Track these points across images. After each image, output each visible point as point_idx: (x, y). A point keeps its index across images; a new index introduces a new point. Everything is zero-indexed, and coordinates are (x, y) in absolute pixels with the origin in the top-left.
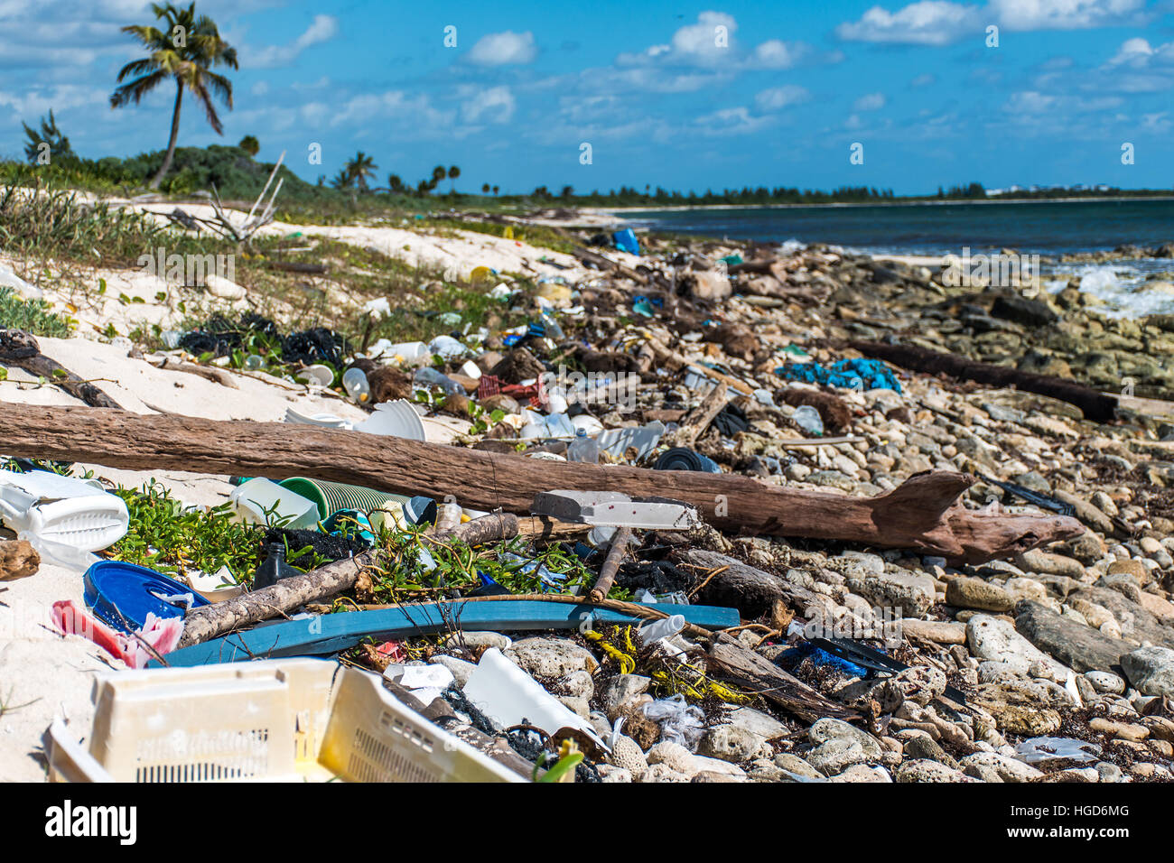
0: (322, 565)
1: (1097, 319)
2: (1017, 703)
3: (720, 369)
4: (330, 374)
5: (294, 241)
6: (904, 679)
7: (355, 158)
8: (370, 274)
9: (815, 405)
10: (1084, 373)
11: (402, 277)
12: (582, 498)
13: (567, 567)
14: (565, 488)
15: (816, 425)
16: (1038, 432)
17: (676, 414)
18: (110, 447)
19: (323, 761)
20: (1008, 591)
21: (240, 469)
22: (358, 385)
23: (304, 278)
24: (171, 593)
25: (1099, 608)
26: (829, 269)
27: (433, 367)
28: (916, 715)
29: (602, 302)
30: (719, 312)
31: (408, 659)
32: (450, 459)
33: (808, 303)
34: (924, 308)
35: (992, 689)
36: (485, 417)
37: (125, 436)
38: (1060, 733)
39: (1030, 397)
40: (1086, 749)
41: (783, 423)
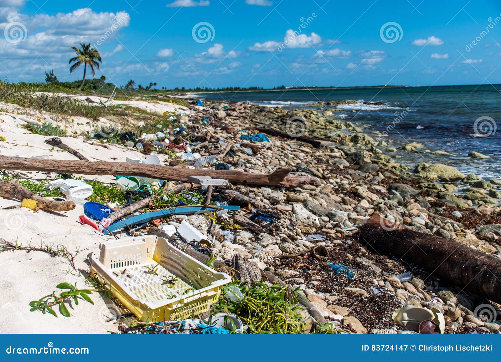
0: (140, 200)
1: (314, 121)
2: (306, 226)
3: (226, 138)
4: (133, 143)
5: (118, 106)
6: (280, 222)
7: (130, 81)
8: (139, 115)
9: (250, 147)
10: (312, 135)
11: (147, 116)
12: (200, 178)
13: (199, 197)
14: (195, 175)
15: (251, 153)
16: (302, 151)
17: (218, 151)
18: (85, 170)
19: (154, 259)
20: (300, 196)
21: (117, 174)
22: (140, 147)
23: (123, 117)
24: (105, 209)
25: (322, 199)
26: (249, 108)
27: (157, 140)
28: (283, 231)
29: (195, 121)
30: (223, 121)
31: (163, 223)
32: (168, 169)
33: (245, 118)
34: (273, 118)
35: (300, 223)
36: (172, 154)
37: (88, 167)
38: (315, 233)
39: (300, 142)
40: (322, 237)
41: (243, 152)
